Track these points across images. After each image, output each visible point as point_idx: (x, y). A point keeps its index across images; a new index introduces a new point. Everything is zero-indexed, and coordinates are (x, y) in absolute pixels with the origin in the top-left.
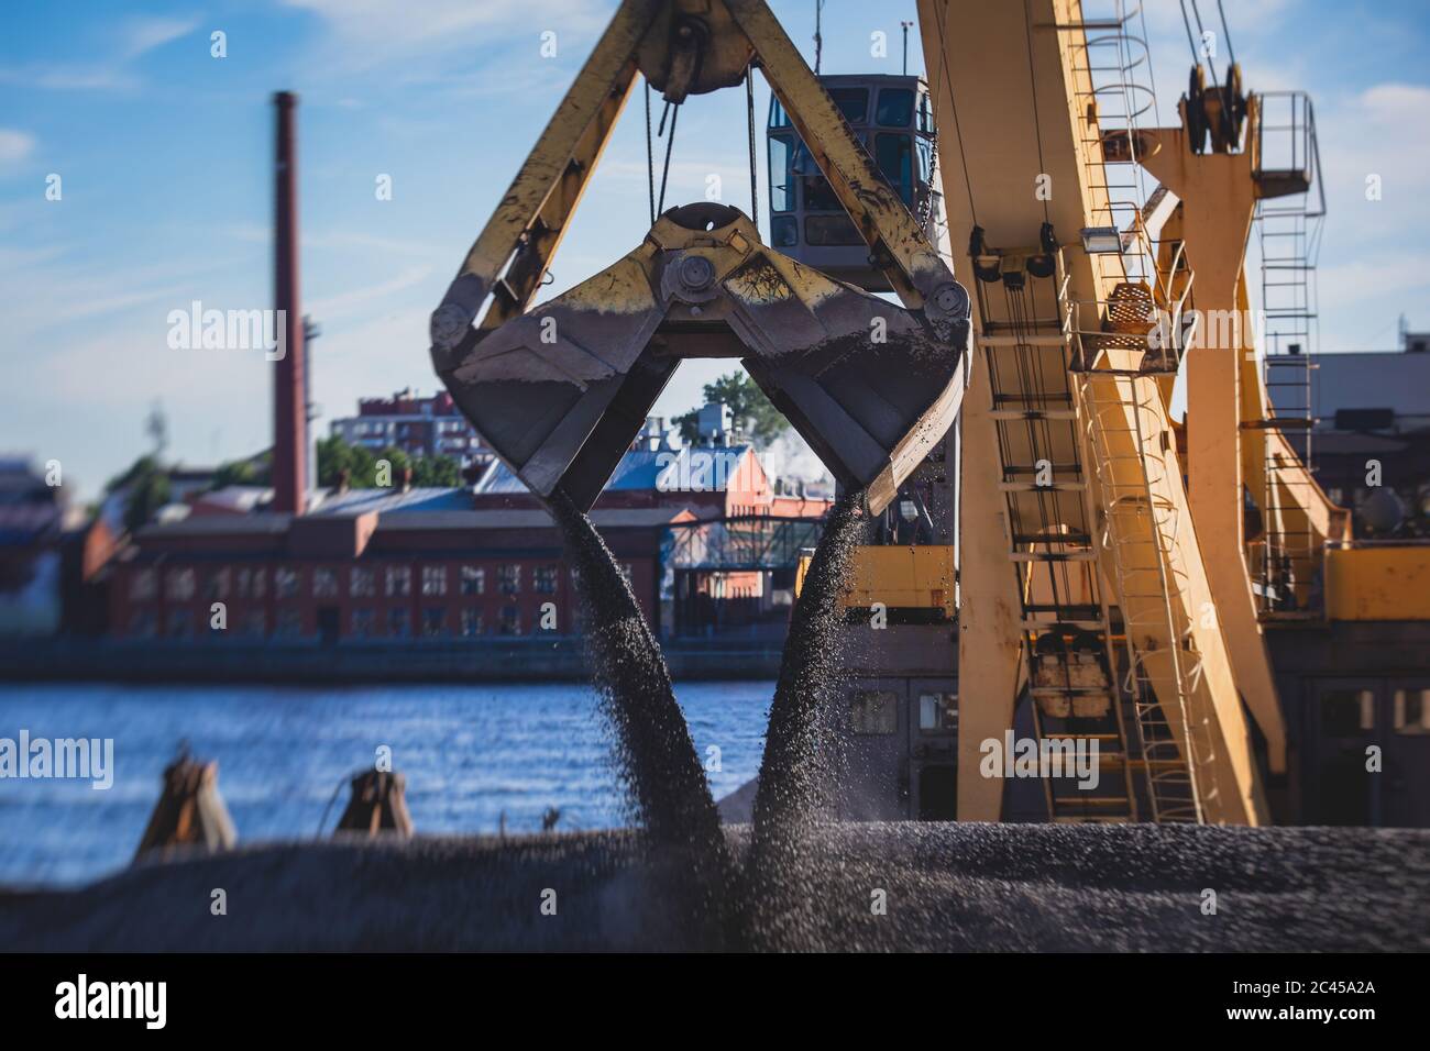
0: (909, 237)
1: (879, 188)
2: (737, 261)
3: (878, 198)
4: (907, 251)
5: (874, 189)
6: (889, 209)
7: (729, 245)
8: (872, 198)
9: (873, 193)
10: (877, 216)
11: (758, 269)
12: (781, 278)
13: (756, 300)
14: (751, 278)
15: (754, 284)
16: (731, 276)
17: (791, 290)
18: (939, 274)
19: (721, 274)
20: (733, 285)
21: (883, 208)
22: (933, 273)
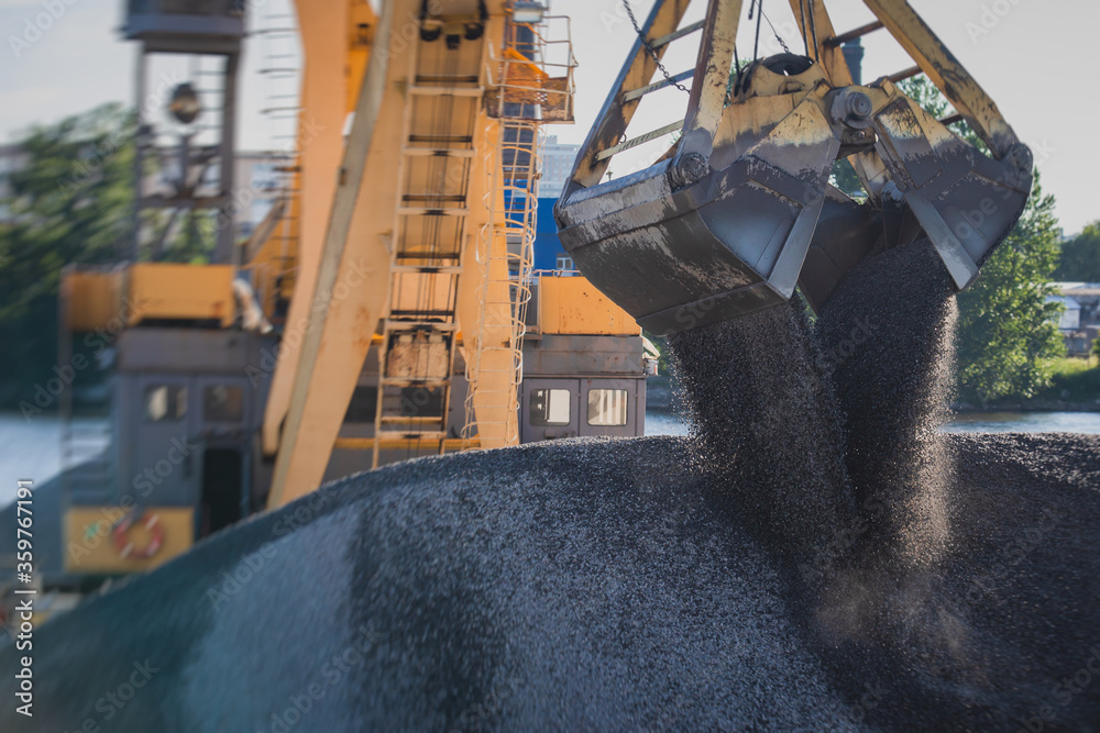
0: (986, 107)
1: (956, 69)
2: (884, 101)
3: (957, 75)
4: (986, 118)
5: (952, 69)
6: (966, 84)
7: (882, 88)
8: (953, 75)
9: (951, 72)
10: (959, 90)
11: (902, 111)
12: (916, 121)
13: (899, 134)
14: (897, 117)
15: (899, 121)
16: (884, 110)
17: (922, 131)
18: (1009, 137)
19: (875, 108)
20: (884, 119)
21: (963, 84)
22: (1005, 136)
